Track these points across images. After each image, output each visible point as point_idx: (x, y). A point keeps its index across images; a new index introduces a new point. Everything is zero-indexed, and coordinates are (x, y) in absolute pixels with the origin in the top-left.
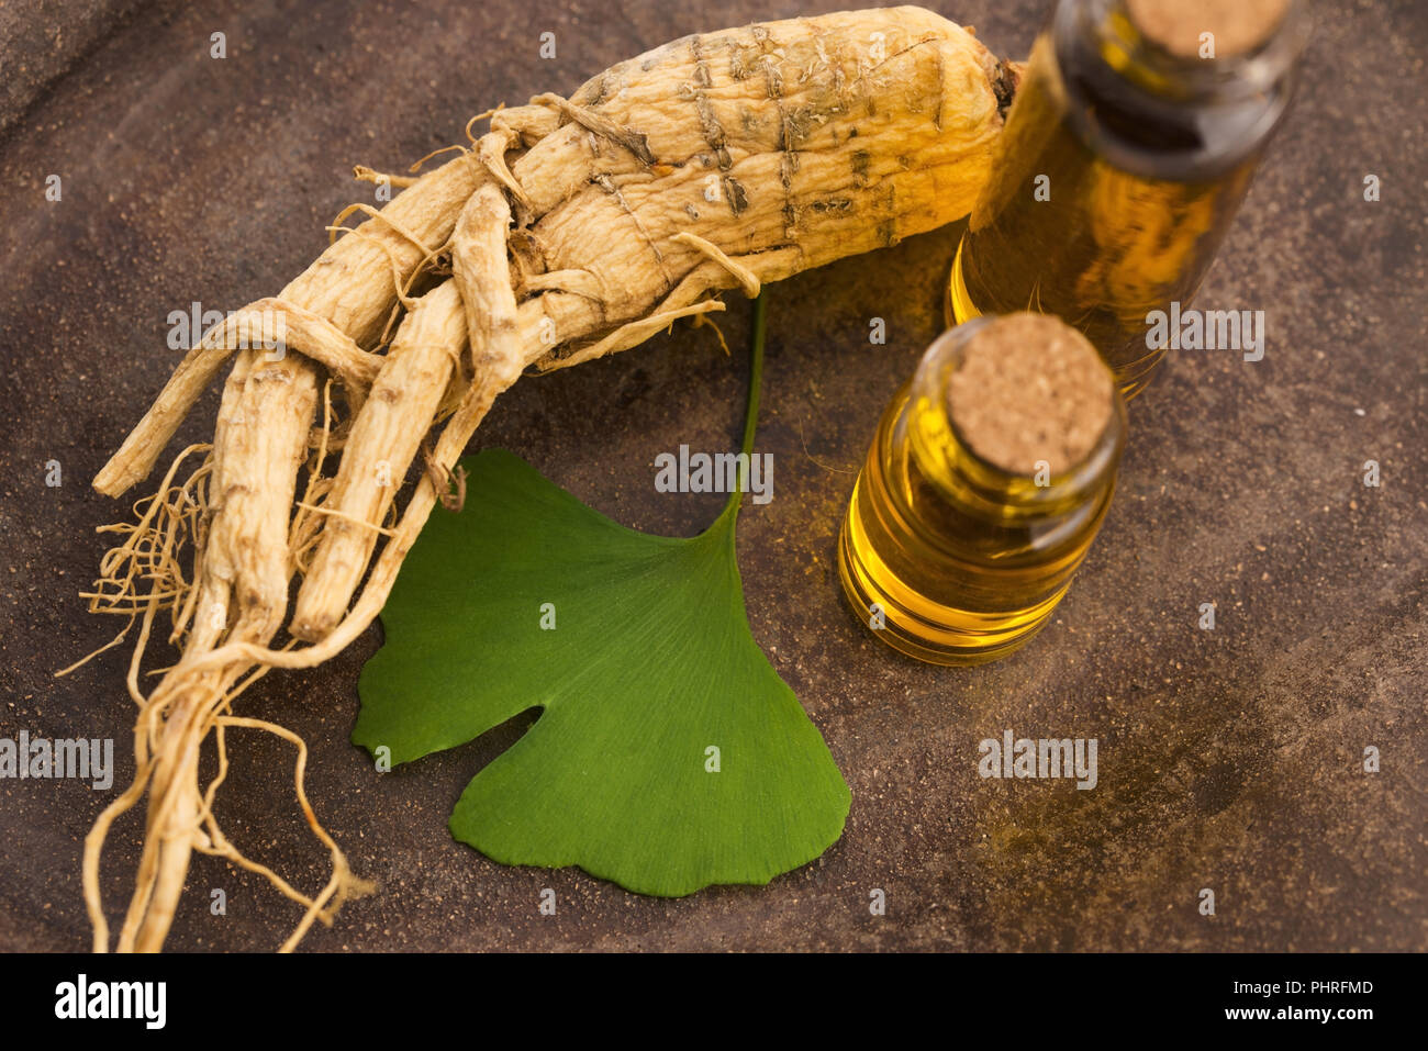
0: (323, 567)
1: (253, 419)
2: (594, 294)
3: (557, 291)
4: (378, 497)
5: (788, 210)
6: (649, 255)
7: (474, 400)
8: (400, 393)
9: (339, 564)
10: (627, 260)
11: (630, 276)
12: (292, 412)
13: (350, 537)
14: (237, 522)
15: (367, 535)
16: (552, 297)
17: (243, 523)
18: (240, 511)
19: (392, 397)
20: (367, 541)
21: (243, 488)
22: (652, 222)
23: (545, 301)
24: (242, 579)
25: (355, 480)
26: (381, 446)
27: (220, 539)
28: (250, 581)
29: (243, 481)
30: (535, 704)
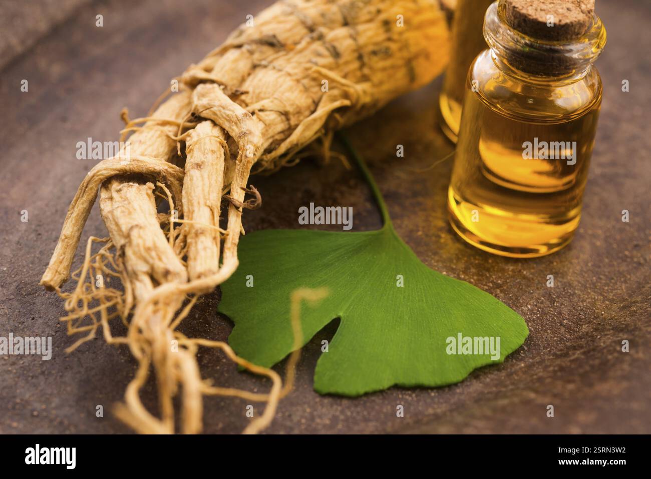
0: (197, 252)
1: (126, 202)
2: (281, 109)
3: (261, 110)
4: (211, 217)
5: (360, 58)
6: (301, 87)
7: (243, 158)
8: (203, 162)
9: (205, 249)
10: (291, 89)
11: (296, 98)
12: (146, 196)
13: (205, 236)
14: (140, 242)
15: (213, 235)
16: (261, 113)
17: (144, 241)
18: (140, 237)
19: (199, 166)
20: (215, 238)
21: (137, 226)
22: (296, 71)
23: (258, 115)
24: (156, 266)
25: (196, 209)
26: (203, 190)
27: (135, 253)
28: (160, 266)
29: (135, 223)
30: (334, 317)
